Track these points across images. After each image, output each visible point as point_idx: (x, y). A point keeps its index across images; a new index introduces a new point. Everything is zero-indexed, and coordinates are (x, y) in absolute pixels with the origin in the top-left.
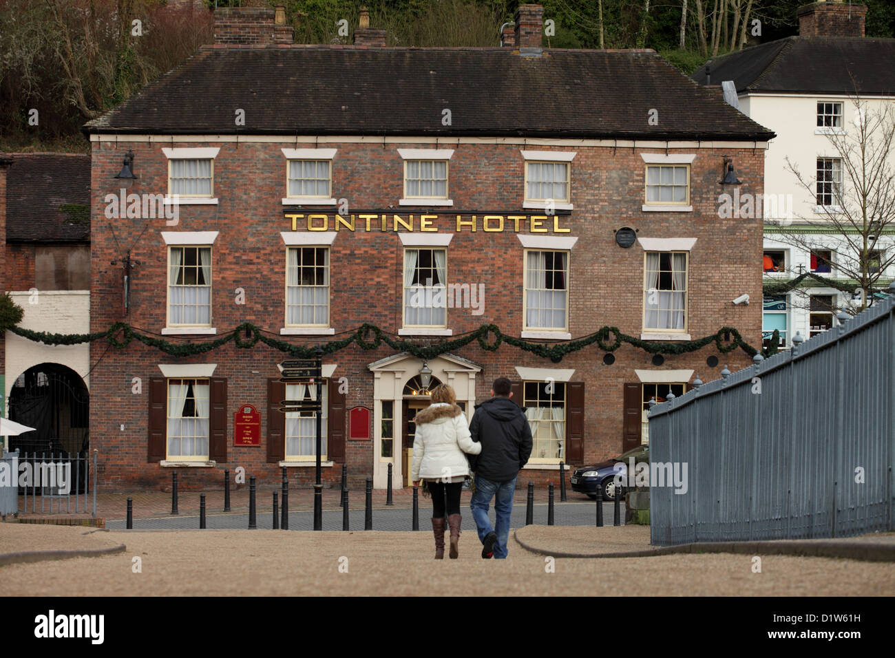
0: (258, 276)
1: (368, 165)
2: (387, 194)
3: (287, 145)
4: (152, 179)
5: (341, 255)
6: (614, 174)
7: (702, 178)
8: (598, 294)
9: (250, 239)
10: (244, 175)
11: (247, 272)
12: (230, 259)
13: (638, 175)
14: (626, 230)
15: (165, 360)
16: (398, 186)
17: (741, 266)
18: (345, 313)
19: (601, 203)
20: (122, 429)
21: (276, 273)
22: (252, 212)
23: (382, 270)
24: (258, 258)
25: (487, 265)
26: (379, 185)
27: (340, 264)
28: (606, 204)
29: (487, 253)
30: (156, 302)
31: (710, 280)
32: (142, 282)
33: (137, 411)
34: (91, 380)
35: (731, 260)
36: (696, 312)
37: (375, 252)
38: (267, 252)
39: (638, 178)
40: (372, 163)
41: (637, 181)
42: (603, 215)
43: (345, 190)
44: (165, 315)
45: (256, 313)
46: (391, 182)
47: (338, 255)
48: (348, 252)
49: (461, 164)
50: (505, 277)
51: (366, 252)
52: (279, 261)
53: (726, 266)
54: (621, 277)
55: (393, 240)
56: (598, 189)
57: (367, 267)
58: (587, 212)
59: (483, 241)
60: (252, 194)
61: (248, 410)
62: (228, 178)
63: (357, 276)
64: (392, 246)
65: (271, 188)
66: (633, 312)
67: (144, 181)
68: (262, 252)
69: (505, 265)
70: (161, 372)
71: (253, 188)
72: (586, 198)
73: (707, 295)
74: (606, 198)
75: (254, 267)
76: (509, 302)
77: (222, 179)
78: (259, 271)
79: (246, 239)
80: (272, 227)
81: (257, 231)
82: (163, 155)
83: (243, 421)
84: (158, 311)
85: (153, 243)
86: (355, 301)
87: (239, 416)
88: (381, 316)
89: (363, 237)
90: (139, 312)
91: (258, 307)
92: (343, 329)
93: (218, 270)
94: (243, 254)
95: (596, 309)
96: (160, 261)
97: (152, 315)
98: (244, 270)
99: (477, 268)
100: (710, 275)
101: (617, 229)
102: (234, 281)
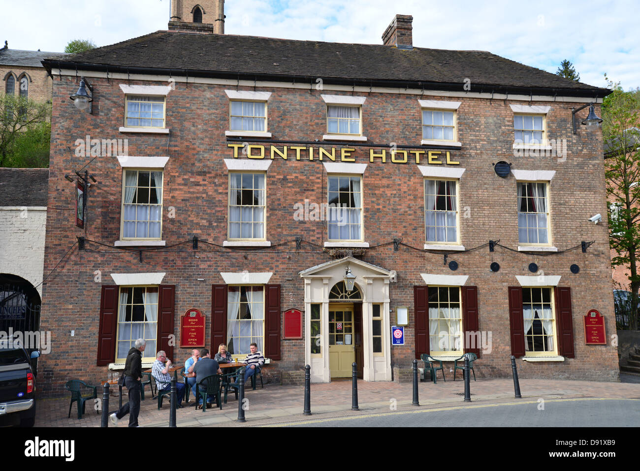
0: (204, 195)
1: (298, 107)
2: (313, 131)
3: (230, 87)
4: (109, 110)
5: (275, 180)
6: (491, 120)
7: (556, 125)
8: (483, 214)
9: (197, 164)
10: (192, 110)
11: (193, 193)
12: (180, 180)
13: (509, 121)
14: (502, 163)
15: (117, 269)
16: (322, 124)
17: (589, 193)
18: (280, 228)
19: (481, 142)
20: (73, 334)
21: (220, 193)
22: (200, 141)
23: (310, 193)
24: (204, 180)
25: (395, 190)
26: (306, 123)
27: (275, 187)
28: (485, 143)
29: (394, 180)
30: (110, 218)
31: (567, 204)
32: (98, 199)
33: (89, 317)
34: (44, 289)
35: (582, 189)
36: (559, 230)
37: (304, 177)
38: (211, 175)
39: (509, 123)
40: (301, 105)
41: (508, 126)
42: (483, 152)
43: (278, 126)
44: (119, 229)
45: (202, 228)
46: (317, 121)
47: (273, 179)
48: (282, 177)
49: (371, 109)
50: (410, 200)
51: (297, 177)
52: (223, 183)
53: (579, 193)
54: (500, 200)
55: (318, 168)
56: (479, 131)
57: (298, 190)
58: (471, 149)
59: (391, 171)
60: (199, 126)
61: (193, 314)
62: (178, 112)
63: (289, 197)
64: (318, 173)
65: (216, 122)
66: (511, 229)
67: (102, 112)
68: (208, 175)
69: (409, 190)
70: (113, 281)
71: (200, 121)
72: (470, 138)
73: (566, 216)
74: (485, 138)
75: (201, 189)
76: (414, 220)
77: (173, 112)
78: (205, 192)
79: (194, 164)
80: (216, 155)
81: (204, 157)
82: (120, 90)
83: (189, 323)
84: (112, 226)
85: (109, 165)
86: (288, 218)
87: (186, 319)
88: (310, 230)
89: (293, 165)
90: (93, 226)
91: (204, 222)
92: (277, 241)
93: (169, 190)
94: (190, 177)
95: (482, 226)
96: (115, 181)
97: (106, 229)
98: (191, 190)
99: (387, 192)
100: (567, 200)
101: (495, 163)
102: (182, 200)
